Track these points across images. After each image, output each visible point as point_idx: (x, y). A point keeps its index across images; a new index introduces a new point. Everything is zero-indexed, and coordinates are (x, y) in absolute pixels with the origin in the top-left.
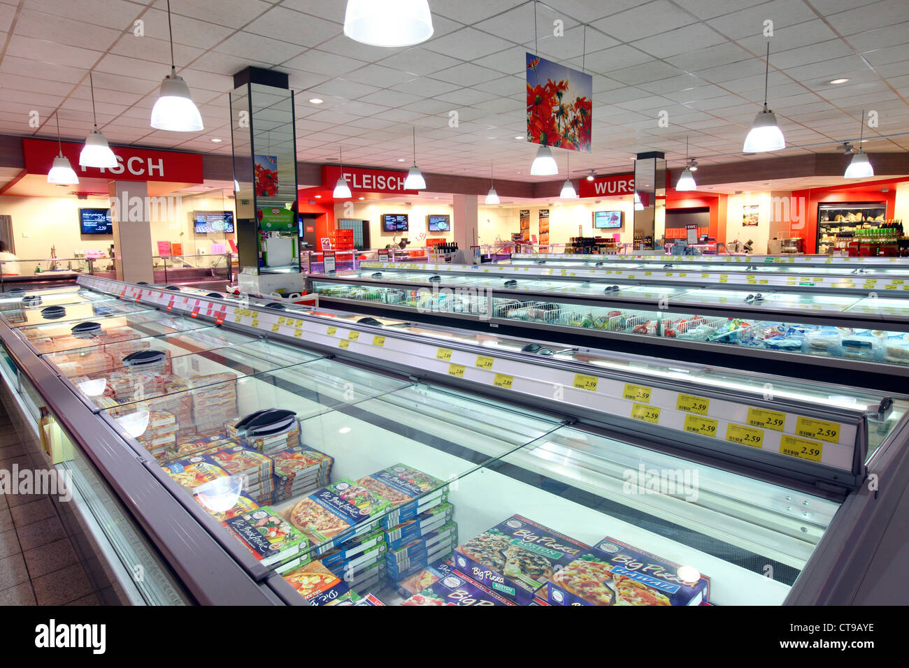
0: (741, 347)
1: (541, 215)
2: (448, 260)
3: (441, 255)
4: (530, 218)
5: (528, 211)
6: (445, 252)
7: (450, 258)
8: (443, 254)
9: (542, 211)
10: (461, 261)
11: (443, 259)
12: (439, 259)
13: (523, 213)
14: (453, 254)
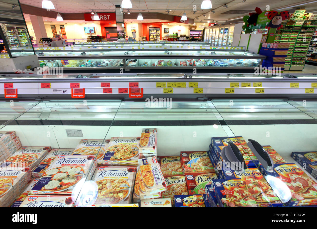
0: (214, 67)
1: (61, 27)
2: (50, 46)
3: (45, 43)
4: (56, 28)
5: (55, 26)
6: (47, 42)
7: (50, 45)
8: (47, 43)
9: (61, 26)
10: (55, 46)
11: (48, 45)
12: (45, 46)
13: (52, 26)
14: (51, 43)
